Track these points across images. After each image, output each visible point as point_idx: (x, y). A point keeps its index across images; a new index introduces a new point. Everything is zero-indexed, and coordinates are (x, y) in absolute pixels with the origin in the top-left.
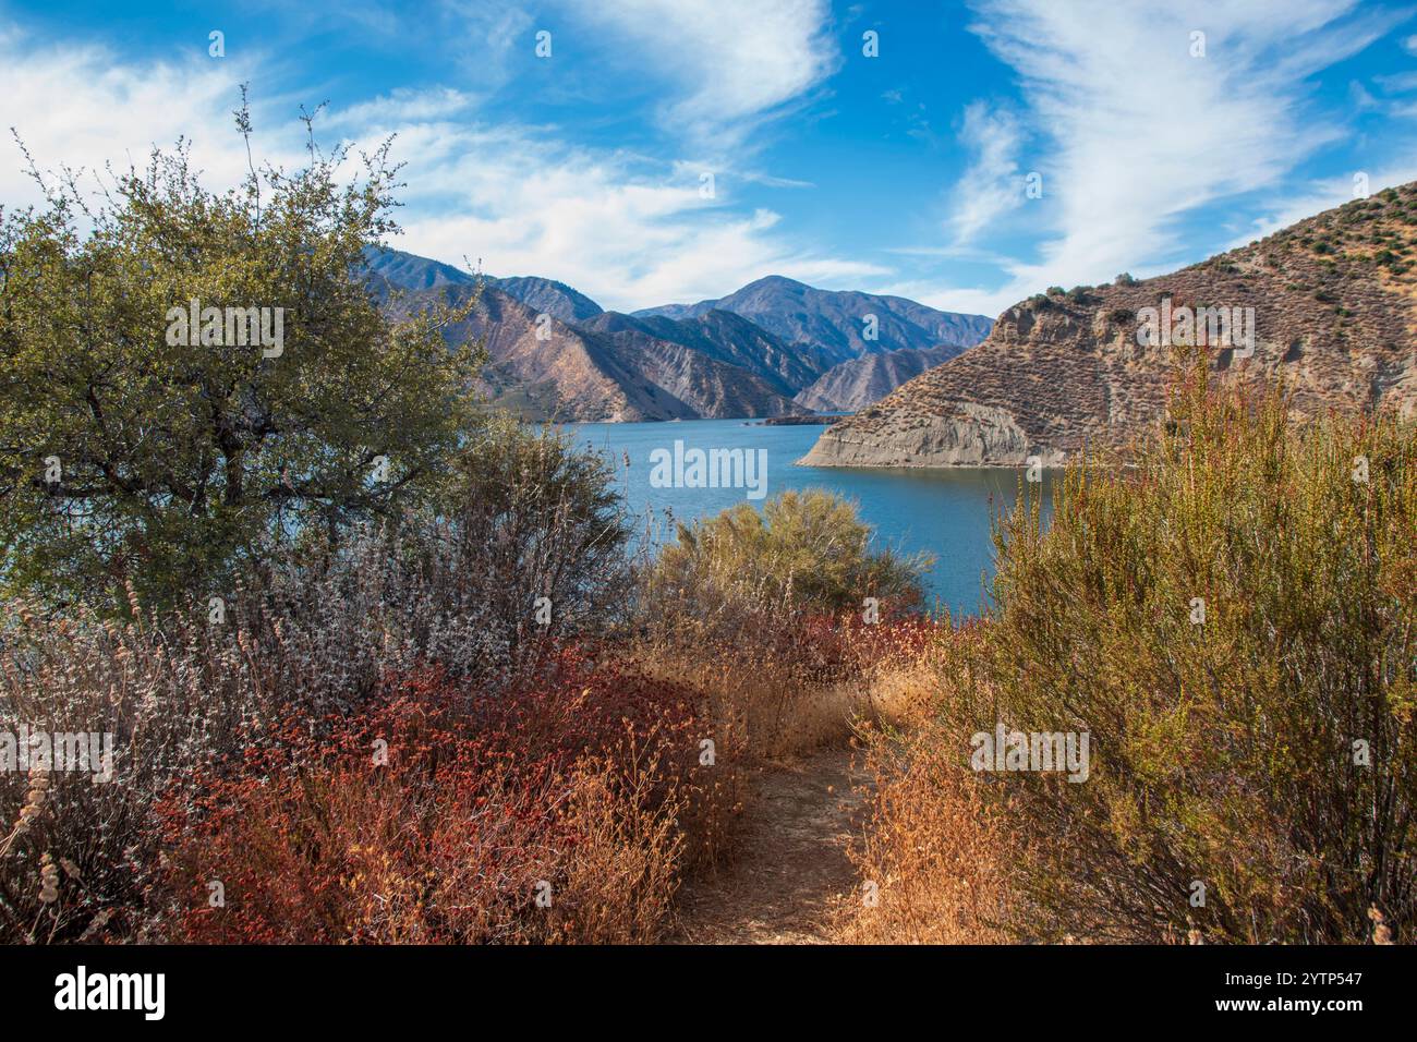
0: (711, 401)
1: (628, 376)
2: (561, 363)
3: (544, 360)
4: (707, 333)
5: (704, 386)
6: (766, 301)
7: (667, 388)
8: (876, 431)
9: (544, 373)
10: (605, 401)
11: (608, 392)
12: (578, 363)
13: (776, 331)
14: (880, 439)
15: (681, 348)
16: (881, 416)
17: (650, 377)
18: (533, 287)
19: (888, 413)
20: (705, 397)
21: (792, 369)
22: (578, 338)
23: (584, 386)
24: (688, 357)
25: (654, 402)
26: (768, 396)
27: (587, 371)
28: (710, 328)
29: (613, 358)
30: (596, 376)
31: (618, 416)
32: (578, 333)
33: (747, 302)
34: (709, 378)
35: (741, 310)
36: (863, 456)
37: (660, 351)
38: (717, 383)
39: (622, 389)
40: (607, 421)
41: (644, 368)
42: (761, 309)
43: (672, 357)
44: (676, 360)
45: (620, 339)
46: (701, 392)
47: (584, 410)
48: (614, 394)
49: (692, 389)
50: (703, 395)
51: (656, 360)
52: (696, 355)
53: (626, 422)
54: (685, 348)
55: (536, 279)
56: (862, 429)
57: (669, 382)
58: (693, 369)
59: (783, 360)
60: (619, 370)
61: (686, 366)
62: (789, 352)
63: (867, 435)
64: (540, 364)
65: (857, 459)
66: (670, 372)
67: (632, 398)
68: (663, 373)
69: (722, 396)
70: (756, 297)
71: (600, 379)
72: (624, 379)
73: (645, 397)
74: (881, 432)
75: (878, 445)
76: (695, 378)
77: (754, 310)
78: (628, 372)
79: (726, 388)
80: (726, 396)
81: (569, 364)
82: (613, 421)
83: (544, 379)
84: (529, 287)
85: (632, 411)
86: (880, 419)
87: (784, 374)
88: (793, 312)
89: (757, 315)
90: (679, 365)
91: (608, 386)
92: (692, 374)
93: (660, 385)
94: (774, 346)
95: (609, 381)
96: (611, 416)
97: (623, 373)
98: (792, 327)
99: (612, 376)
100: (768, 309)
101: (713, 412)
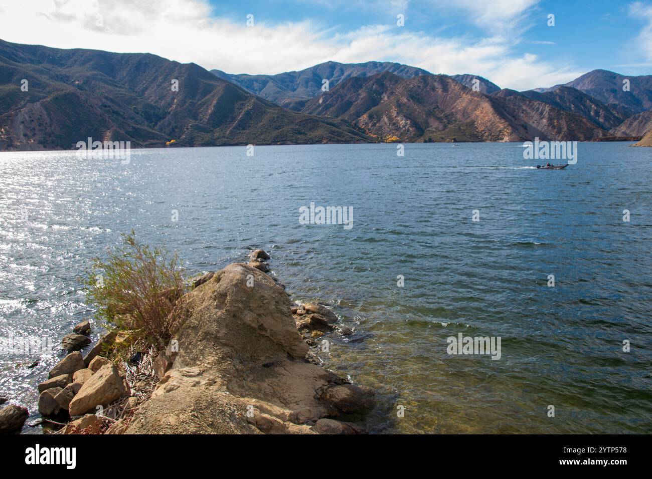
0: (559, 132)
1: (513, 119)
2: (477, 113)
3: (469, 111)
4: (558, 99)
5: (556, 124)
6: (592, 83)
7: (534, 125)
9: (469, 117)
10: (500, 131)
11: (502, 126)
12: (487, 112)
13: (598, 98)
15: (543, 104)
17: (525, 119)
18: (466, 79)
20: (555, 130)
21: (606, 118)
22: (487, 99)
23: (489, 124)
24: (547, 108)
25: (527, 133)
26: (593, 129)
27: (491, 116)
28: (560, 96)
29: (505, 110)
30: (496, 119)
31: (506, 139)
32: (487, 97)
33: (581, 84)
34: (558, 119)
35: (578, 88)
37: (532, 106)
38: (563, 123)
39: (510, 125)
40: (500, 141)
41: (522, 115)
42: (589, 88)
43: (538, 109)
44: (540, 110)
45: (510, 100)
46: (554, 127)
47: (489, 136)
48: (505, 127)
49: (549, 126)
50: (554, 128)
51: (529, 111)
52: (551, 107)
53: (511, 142)
54: (546, 104)
55: (468, 75)
57: (536, 122)
58: (549, 114)
59: (602, 112)
60: (508, 115)
61: (546, 114)
62: (606, 109)
64: (467, 113)
66: (536, 117)
67: (515, 129)
68: (532, 117)
69: (565, 129)
70: (586, 82)
71: (498, 120)
72: (511, 120)
73: (521, 129)
76: (550, 120)
77: (585, 88)
78: (513, 117)
79: (568, 125)
80: (568, 129)
81: (482, 113)
82: (504, 141)
83: (468, 120)
84: (464, 80)
85: (514, 136)
87: (601, 120)
88: (609, 88)
89: (587, 91)
90: (541, 113)
91: (501, 123)
92: (549, 118)
93: (531, 123)
94: (597, 105)
95: (503, 121)
96: (503, 139)
97: (510, 117)
98: (607, 97)
99: (504, 119)
100: (594, 87)
101: (560, 138)
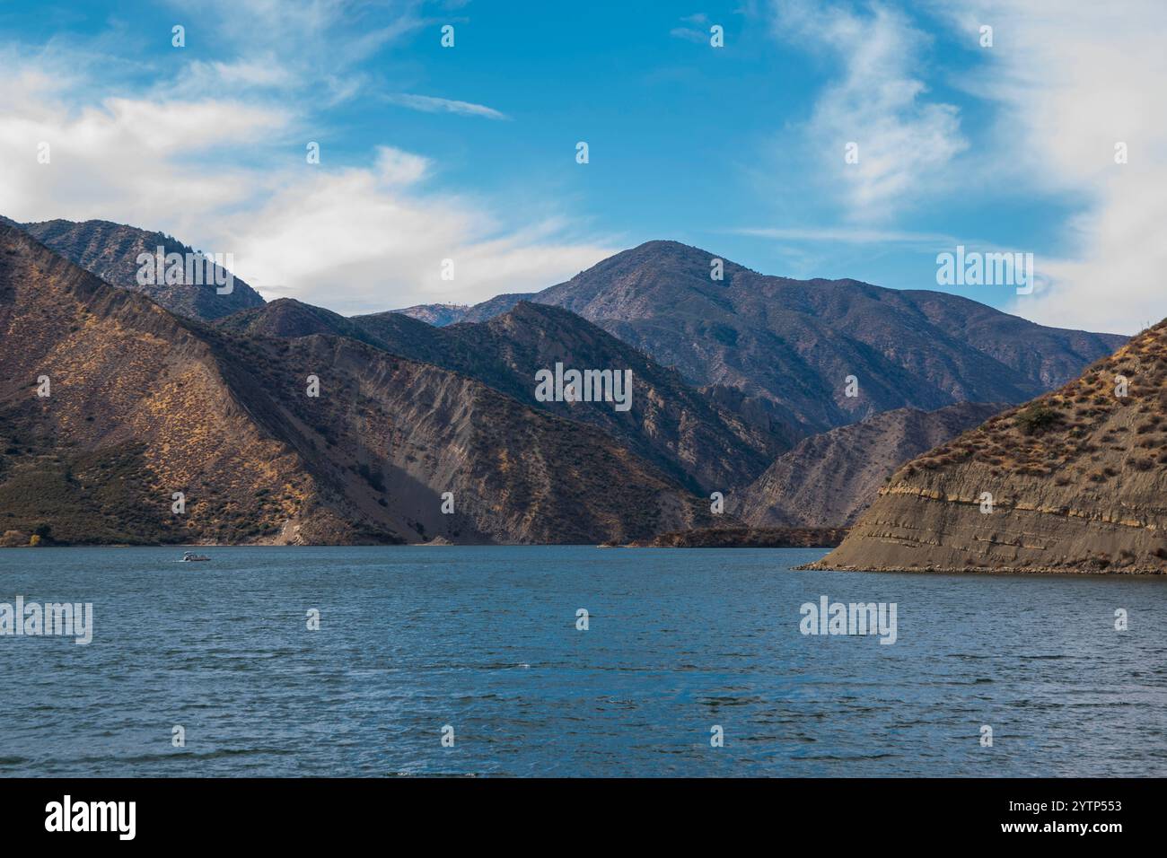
0: (520, 504)
1: (320, 441)
2: (157, 404)
3: (115, 396)
4: (508, 357)
5: (504, 466)
6: (643, 298)
7: (414, 470)
8: (1054, 468)
9: (114, 426)
10: (263, 494)
11: (269, 472)
12: (199, 405)
13: (668, 360)
14: (1069, 493)
15: (451, 376)
16: (1065, 427)
17: (375, 443)
18: (101, 245)
19: (1087, 421)
20: (505, 494)
21: (709, 451)
22: (201, 345)
23: (212, 458)
24: (467, 397)
25: (382, 503)
26: (657, 493)
27: (220, 422)
28: (517, 346)
29: (285, 398)
30: (244, 436)
31: (292, 530)
32: (200, 333)
33: (601, 299)
34: (516, 448)
35: (590, 313)
36: (1018, 543)
37: (401, 383)
38: (535, 460)
39: (306, 466)
40: (265, 542)
41: (359, 422)
42: (633, 315)
43: (429, 396)
44: (437, 404)
45: (303, 351)
46: (497, 481)
47: (209, 514)
48: (285, 478)
49: (475, 474)
50: (501, 486)
51: (389, 404)
52: (485, 394)
53: (313, 544)
54: (460, 377)
55: (109, 227)
56: (1008, 464)
57: (420, 455)
58: (476, 425)
59: (686, 422)
60: (297, 422)
61: (463, 423)
62: (700, 406)
63: (1027, 481)
64: (105, 406)
65: (999, 552)
66: (422, 433)
67: (328, 484)
68: (405, 434)
69: (546, 491)
70: (621, 288)
71: (252, 442)
72: (313, 446)
73: (358, 489)
74: (1070, 472)
75: (1065, 511)
76: (483, 447)
77: (617, 317)
78: (322, 430)
79: (557, 474)
80: (557, 491)
81: (176, 405)
82: (279, 541)
83: (111, 441)
84: (92, 247)
85: (328, 518)
86: (1064, 437)
87: (686, 455)
88: (707, 322)
89: (622, 327)
90: (443, 418)
91: (269, 458)
92: (476, 438)
93: (399, 461)
94: (667, 393)
95: (274, 447)
96: (275, 531)
97: (308, 432)
98: (704, 358)
99: (280, 436)
100: (649, 315)
101: (524, 530)
